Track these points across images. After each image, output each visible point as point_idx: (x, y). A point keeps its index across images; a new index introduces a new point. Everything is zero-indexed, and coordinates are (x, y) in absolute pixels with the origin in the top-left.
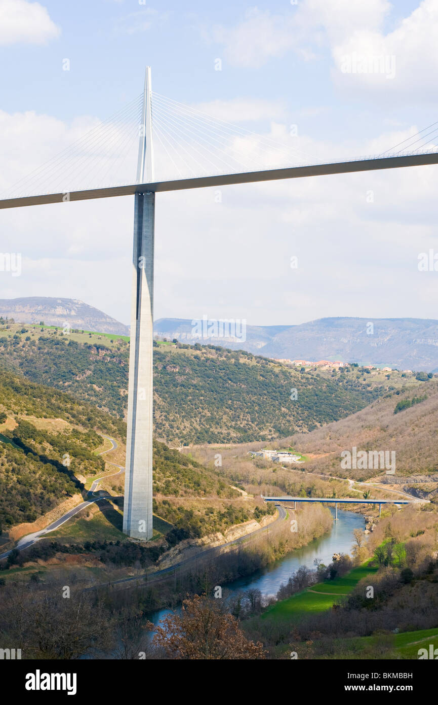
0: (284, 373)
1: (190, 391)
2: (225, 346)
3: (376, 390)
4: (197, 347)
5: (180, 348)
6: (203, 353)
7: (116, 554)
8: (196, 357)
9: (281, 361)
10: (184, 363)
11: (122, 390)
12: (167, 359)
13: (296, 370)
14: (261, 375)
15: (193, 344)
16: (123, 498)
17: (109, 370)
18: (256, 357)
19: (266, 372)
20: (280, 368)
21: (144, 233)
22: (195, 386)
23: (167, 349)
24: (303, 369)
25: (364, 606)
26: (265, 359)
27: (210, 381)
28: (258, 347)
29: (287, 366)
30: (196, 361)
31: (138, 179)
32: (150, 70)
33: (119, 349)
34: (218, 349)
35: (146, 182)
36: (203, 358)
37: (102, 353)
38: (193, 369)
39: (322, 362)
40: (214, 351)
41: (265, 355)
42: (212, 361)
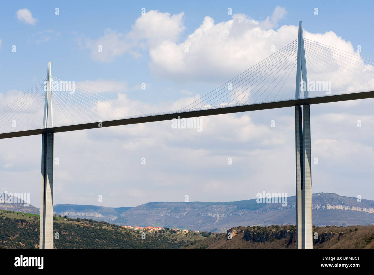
0: (128, 234)
1: (74, 245)
2: (94, 219)
3: (180, 242)
4: (78, 220)
5: (69, 221)
6: (81, 223)
8: (78, 226)
9: (126, 227)
10: (71, 229)
11: (36, 245)
12: (62, 227)
13: (134, 232)
14: (115, 235)
15: (76, 218)
17: (28, 233)
18: (112, 225)
19: (117, 233)
20: (125, 231)
21: (47, 156)
22: (77, 242)
23: (61, 222)
24: (138, 232)
26: (117, 226)
27: (86, 239)
28: (113, 219)
29: (129, 230)
30: (78, 228)
31: (44, 125)
32: (50, 64)
33: (34, 222)
34: (90, 221)
35: (48, 127)
36: (81, 226)
37: (25, 224)
38: (76, 233)
39: (149, 228)
40: (88, 222)
41: (117, 224)
42: (87, 227)
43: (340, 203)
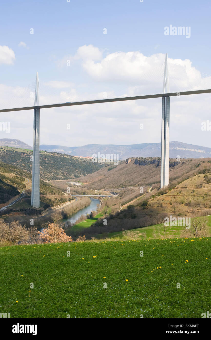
0: (77, 160)
1: (50, 165)
2: (60, 152)
3: (103, 165)
4: (52, 153)
5: (47, 153)
6: (54, 155)
7: (29, 212)
8: (52, 156)
9: (76, 157)
10: (48, 157)
11: (31, 165)
12: (44, 156)
13: (80, 159)
14: (70, 161)
15: (51, 152)
16: (31, 196)
17: (27, 159)
18: (69, 156)
19: (72, 160)
20: (76, 159)
21: (37, 120)
22: (52, 164)
23: (44, 153)
24: (82, 159)
25: (100, 226)
26: (71, 156)
27: (56, 162)
28: (69, 153)
29: (78, 158)
30: (52, 157)
31: (35, 104)
32: (38, 73)
33: (30, 153)
34: (58, 153)
35: (37, 105)
36: (54, 156)
37: (25, 155)
38: (51, 159)
39: (87, 157)
40: (57, 154)
41: (71, 155)
42: (56, 157)
43: (183, 147)
